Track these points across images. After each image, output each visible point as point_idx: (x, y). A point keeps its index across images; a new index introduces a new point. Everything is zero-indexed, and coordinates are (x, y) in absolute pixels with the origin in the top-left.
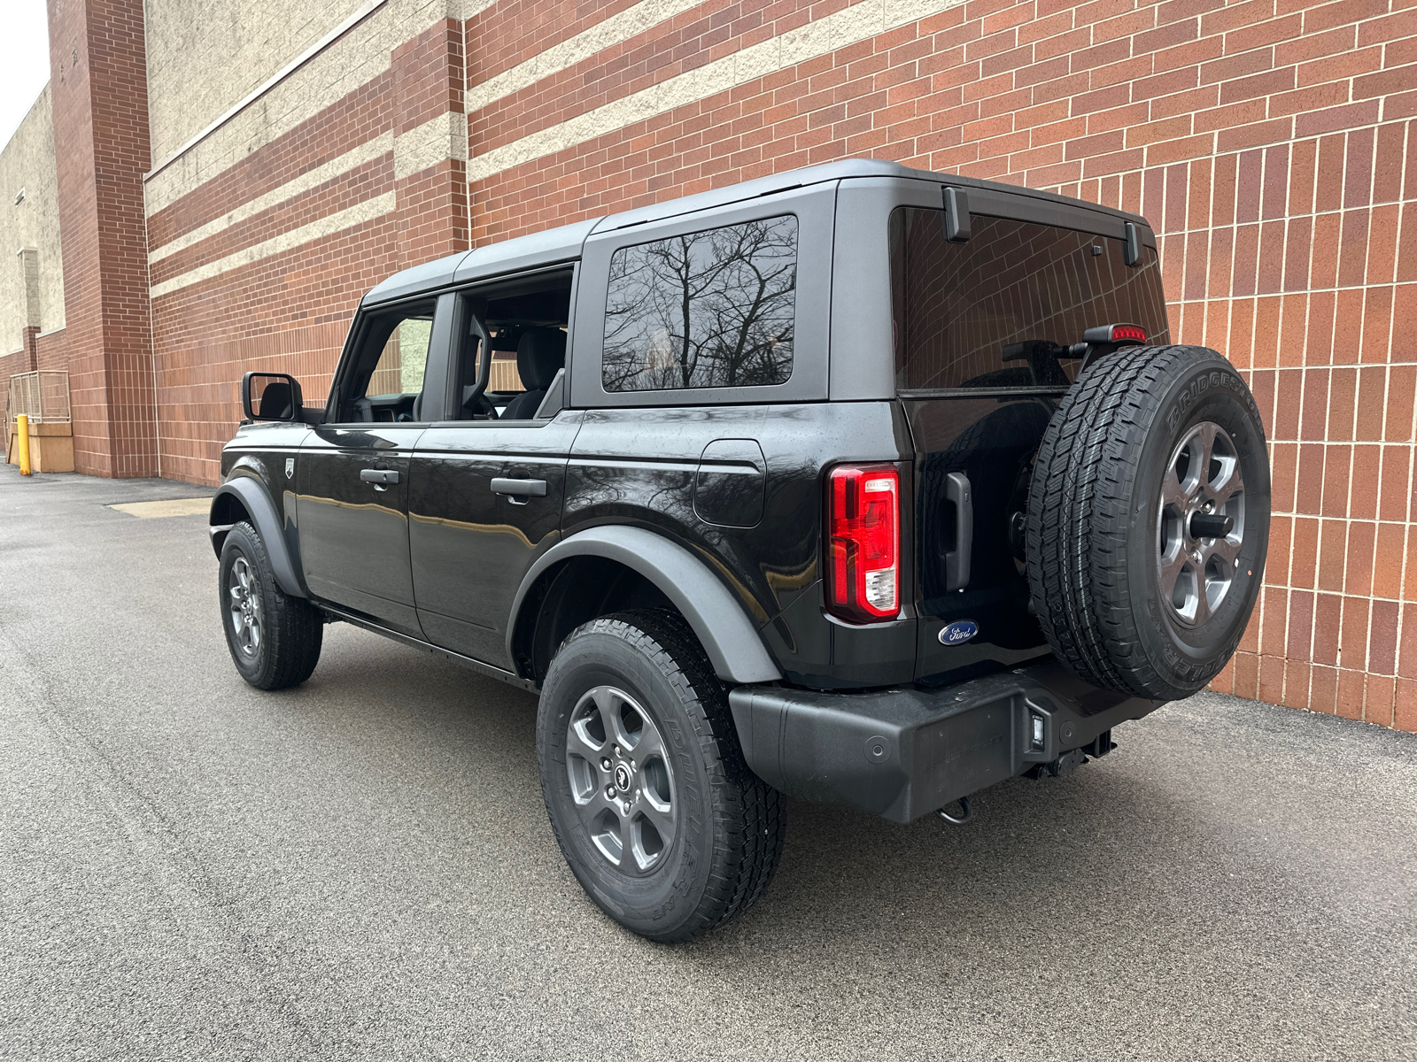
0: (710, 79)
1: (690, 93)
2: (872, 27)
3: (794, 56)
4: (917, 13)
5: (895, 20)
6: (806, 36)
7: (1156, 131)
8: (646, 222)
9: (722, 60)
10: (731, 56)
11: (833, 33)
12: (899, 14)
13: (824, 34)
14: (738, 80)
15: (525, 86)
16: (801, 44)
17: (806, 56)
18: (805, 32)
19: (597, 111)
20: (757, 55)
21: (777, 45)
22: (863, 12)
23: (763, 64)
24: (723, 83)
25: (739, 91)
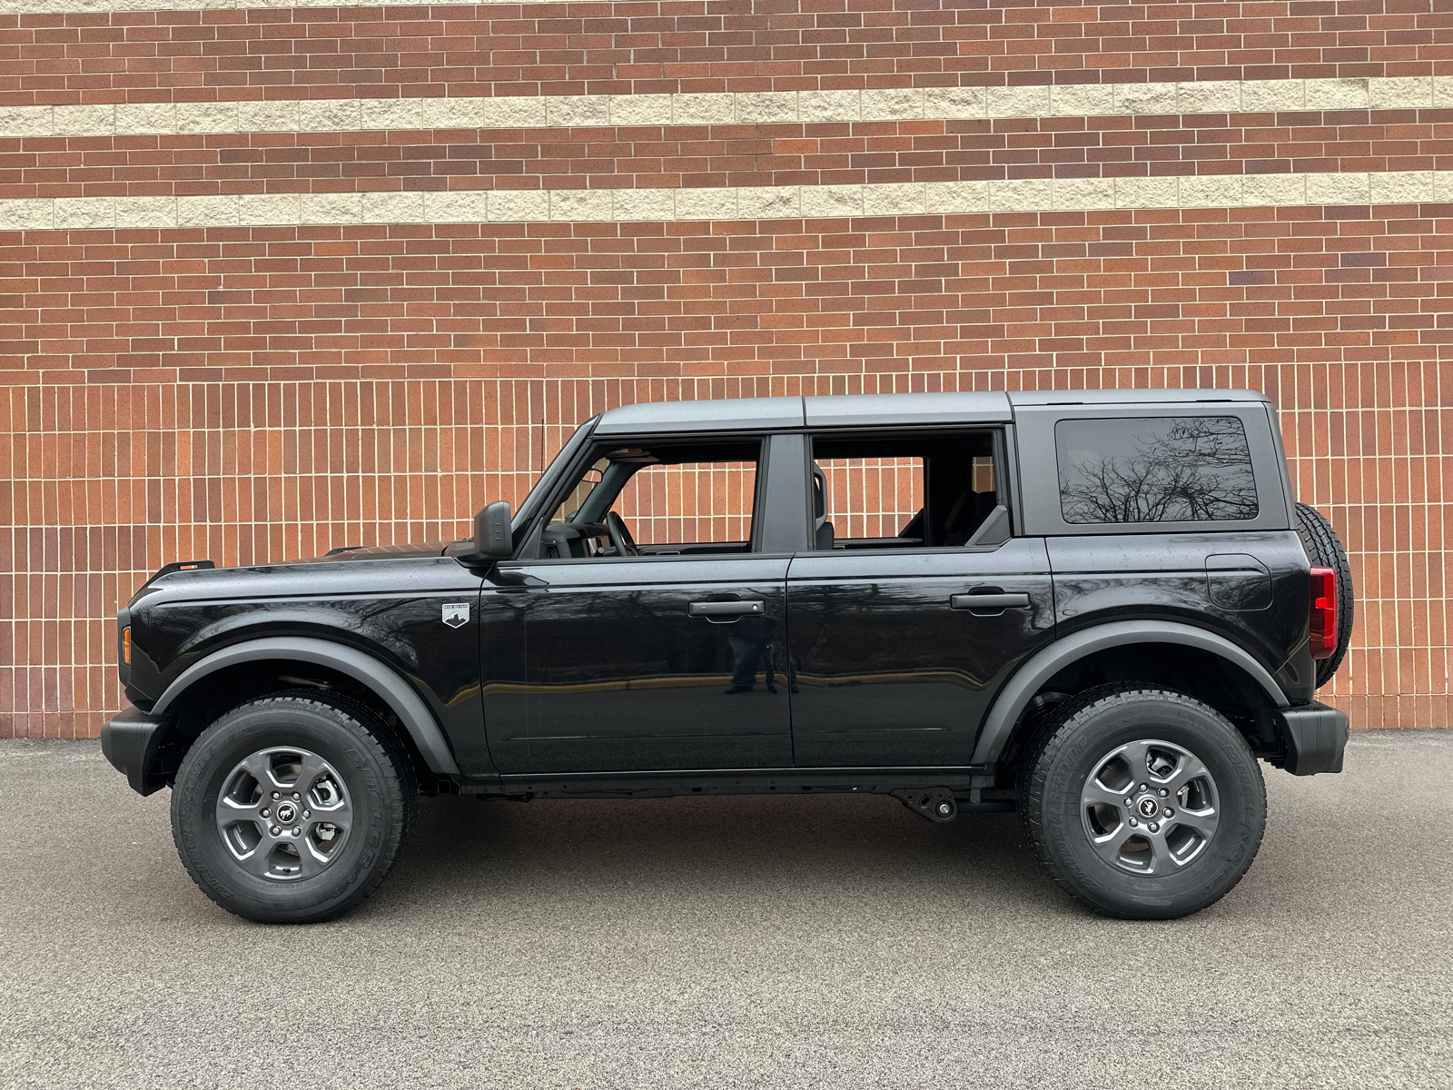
0: (448, 206)
1: (417, 214)
2: (662, 213)
3: (570, 214)
4: (710, 215)
5: (687, 213)
6: (582, 200)
7: (917, 349)
8: (1082, 403)
9: (466, 192)
10: (481, 192)
11: (618, 206)
12: (692, 210)
13: (606, 204)
14: (491, 217)
15: (85, 134)
16: (576, 206)
17: (584, 218)
18: (582, 195)
19: (247, 197)
20: (519, 201)
21: (546, 198)
22: (651, 197)
23: (528, 211)
24: (469, 215)
25: (491, 229)
